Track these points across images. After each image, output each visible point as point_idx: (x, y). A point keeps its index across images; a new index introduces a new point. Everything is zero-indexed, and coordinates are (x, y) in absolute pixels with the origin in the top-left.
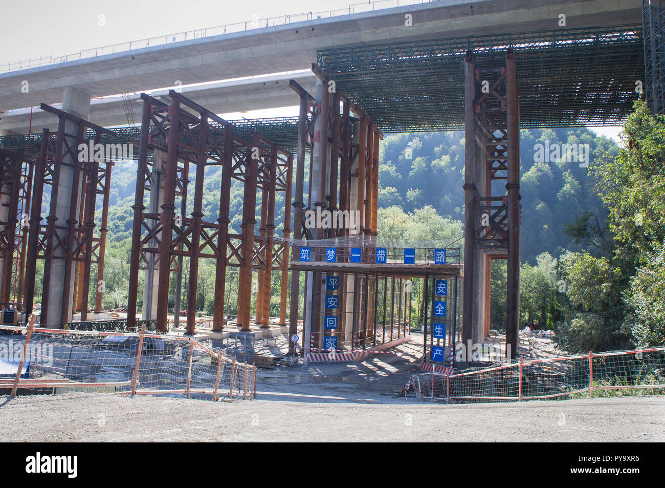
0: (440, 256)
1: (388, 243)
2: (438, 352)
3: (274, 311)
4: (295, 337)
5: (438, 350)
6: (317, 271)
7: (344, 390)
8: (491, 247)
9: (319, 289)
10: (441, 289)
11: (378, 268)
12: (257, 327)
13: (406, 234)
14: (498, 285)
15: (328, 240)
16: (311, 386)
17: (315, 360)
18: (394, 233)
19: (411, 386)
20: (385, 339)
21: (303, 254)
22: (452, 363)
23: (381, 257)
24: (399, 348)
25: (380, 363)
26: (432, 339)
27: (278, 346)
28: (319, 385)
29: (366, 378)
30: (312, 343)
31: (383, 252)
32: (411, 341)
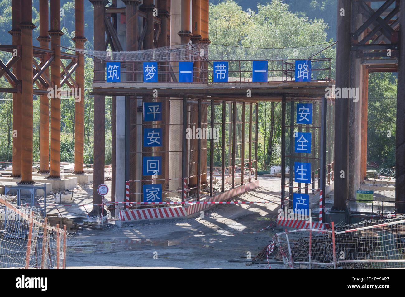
0: (303, 69)
1: (221, 54)
2: (301, 201)
3: (64, 154)
4: (104, 189)
5: (301, 199)
6: (130, 95)
7: (178, 257)
8: (371, 55)
9: (134, 121)
10: (304, 115)
11: (217, 89)
12: (43, 178)
13: (246, 42)
14: (375, 108)
15: (143, 51)
16: (131, 255)
17: (132, 219)
18: (230, 40)
19: (276, 248)
20: (225, 187)
21: (110, 71)
22: (321, 216)
23: (221, 74)
24: (244, 197)
25: (221, 219)
26: (291, 184)
27: (76, 202)
28: (142, 252)
29: (204, 240)
30: (128, 195)
31: (224, 67)
32: (259, 187)
